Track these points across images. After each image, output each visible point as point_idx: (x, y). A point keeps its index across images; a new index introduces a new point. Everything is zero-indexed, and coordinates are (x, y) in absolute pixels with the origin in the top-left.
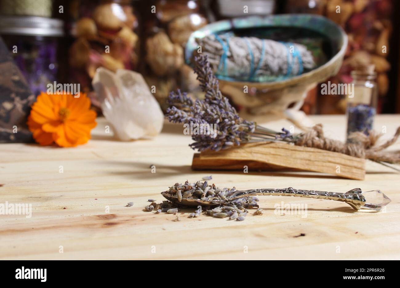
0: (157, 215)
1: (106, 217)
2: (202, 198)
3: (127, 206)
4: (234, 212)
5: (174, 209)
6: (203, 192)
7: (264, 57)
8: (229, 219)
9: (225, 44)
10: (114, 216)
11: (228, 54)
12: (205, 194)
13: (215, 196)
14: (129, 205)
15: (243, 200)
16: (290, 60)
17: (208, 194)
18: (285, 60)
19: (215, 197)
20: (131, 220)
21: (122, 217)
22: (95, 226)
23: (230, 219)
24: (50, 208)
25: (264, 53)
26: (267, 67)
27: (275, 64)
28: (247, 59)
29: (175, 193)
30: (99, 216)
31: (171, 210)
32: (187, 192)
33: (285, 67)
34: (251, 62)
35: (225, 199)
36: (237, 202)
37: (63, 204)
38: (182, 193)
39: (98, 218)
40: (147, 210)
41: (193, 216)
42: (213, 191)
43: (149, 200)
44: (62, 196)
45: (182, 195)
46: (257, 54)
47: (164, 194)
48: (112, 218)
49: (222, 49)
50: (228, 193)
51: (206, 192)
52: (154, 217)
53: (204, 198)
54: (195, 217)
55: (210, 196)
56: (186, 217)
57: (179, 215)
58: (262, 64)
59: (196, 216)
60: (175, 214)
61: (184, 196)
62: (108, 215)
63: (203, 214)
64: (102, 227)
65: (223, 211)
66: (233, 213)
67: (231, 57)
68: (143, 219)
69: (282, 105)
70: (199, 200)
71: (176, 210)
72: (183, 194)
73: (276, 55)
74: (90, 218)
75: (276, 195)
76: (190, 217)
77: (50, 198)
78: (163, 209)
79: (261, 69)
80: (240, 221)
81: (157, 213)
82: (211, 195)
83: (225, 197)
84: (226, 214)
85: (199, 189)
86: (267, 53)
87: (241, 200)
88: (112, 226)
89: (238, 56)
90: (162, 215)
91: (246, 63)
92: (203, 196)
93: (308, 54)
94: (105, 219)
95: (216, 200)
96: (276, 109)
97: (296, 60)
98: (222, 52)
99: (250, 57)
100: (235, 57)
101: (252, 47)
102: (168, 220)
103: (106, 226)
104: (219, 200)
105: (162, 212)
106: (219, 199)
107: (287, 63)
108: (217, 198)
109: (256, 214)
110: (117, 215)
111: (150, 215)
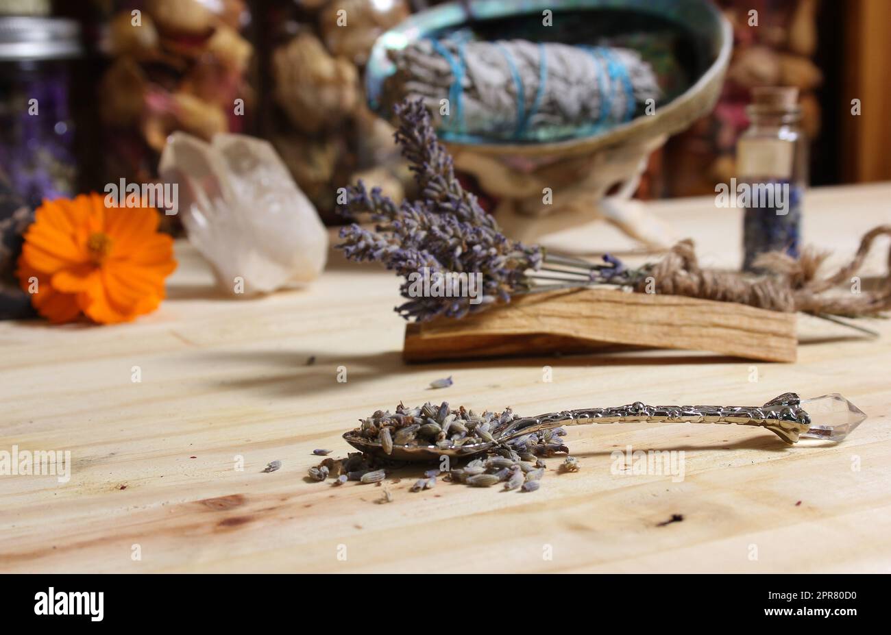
0: (337, 491)
1: (221, 505)
2: (438, 443)
3: (267, 471)
4: (513, 470)
5: (377, 472)
6: (440, 429)
7: (546, 85)
8: (503, 488)
9: (455, 61)
10: (238, 500)
11: (465, 82)
12: (444, 433)
13: (468, 435)
14: (270, 468)
15: (531, 437)
16: (606, 86)
17: (452, 431)
18: (595, 87)
19: (468, 438)
20: (278, 509)
21: (258, 500)
22: (199, 531)
23: (506, 489)
24: (90, 489)
25: (544, 74)
26: (554, 107)
27: (571, 99)
28: (509, 92)
29: (375, 436)
30: (204, 502)
31: (368, 476)
32: (402, 432)
33: (594, 103)
34: (518, 97)
35: (490, 440)
36: (518, 444)
37: (119, 477)
38: (392, 433)
39: (203, 507)
40: (313, 478)
41: (422, 486)
42: (461, 424)
43: (315, 452)
44: (113, 454)
45: (393, 440)
46: (530, 79)
47: (351, 437)
48: (236, 505)
49: (449, 73)
50: (495, 424)
51: (448, 428)
52: (332, 497)
53: (444, 443)
54: (425, 488)
55: (456, 437)
56: (406, 489)
57: (387, 484)
58: (542, 100)
59: (428, 486)
60: (379, 484)
61: (396, 440)
62: (225, 499)
63: (443, 480)
64: (216, 532)
65: (490, 470)
66: (511, 472)
67: (472, 90)
68: (307, 504)
69: (593, 190)
70: (433, 447)
71: (380, 473)
72: (396, 437)
73: (573, 78)
74: (185, 509)
75: (607, 422)
76: (415, 490)
77: (88, 461)
78: (350, 473)
79: (540, 112)
80: (529, 491)
81: (337, 484)
82: (458, 432)
83: (489, 436)
84: (495, 477)
85: (429, 422)
86: (552, 74)
87: (526, 438)
88: (239, 526)
89: (488, 86)
90: (349, 489)
91: (506, 100)
92: (441, 437)
93: (645, 69)
94: (219, 510)
95: (472, 446)
96: (580, 200)
97: (617, 86)
98: (451, 80)
99: (515, 87)
100: (482, 89)
101: (518, 62)
102: (364, 500)
103: (222, 527)
104: (477, 445)
105: (349, 480)
106: (478, 442)
107: (598, 94)
108: (473, 440)
109: (564, 470)
110: (246, 496)
111: (321, 490)
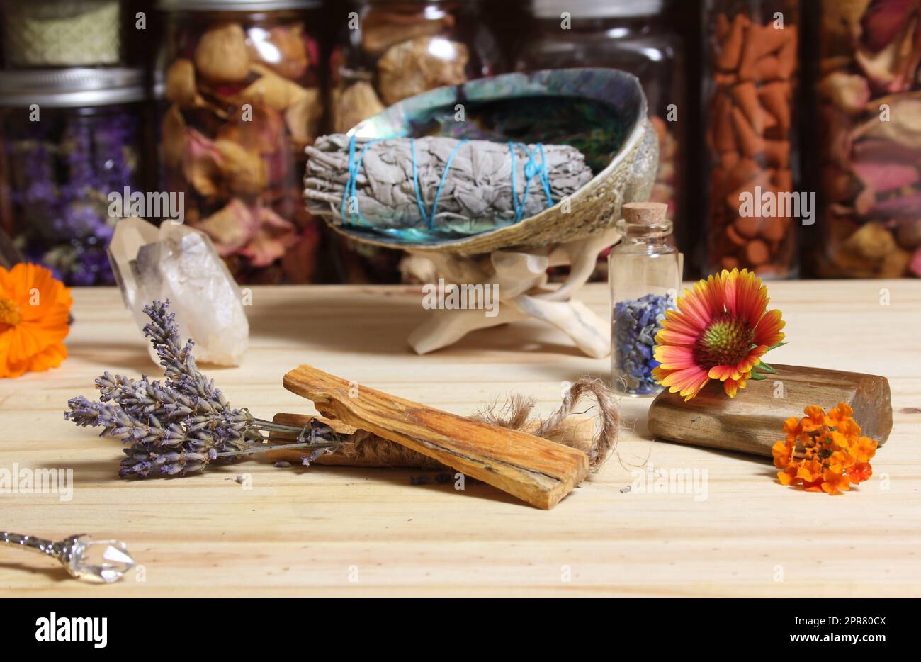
7: (446, 184)
9: (355, 157)
11: (361, 179)
16: (518, 186)
18: (505, 184)
25: (446, 172)
26: (455, 203)
27: (475, 197)
28: (403, 190)
33: (505, 202)
46: (429, 178)
49: (346, 170)
67: (365, 187)
73: (479, 179)
79: (444, 210)
86: (457, 172)
89: (383, 183)
91: (404, 197)
98: (347, 176)
99: (412, 185)
100: (375, 186)
